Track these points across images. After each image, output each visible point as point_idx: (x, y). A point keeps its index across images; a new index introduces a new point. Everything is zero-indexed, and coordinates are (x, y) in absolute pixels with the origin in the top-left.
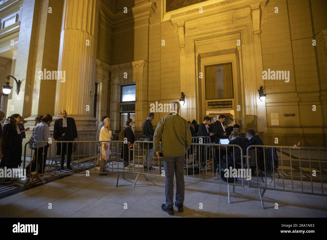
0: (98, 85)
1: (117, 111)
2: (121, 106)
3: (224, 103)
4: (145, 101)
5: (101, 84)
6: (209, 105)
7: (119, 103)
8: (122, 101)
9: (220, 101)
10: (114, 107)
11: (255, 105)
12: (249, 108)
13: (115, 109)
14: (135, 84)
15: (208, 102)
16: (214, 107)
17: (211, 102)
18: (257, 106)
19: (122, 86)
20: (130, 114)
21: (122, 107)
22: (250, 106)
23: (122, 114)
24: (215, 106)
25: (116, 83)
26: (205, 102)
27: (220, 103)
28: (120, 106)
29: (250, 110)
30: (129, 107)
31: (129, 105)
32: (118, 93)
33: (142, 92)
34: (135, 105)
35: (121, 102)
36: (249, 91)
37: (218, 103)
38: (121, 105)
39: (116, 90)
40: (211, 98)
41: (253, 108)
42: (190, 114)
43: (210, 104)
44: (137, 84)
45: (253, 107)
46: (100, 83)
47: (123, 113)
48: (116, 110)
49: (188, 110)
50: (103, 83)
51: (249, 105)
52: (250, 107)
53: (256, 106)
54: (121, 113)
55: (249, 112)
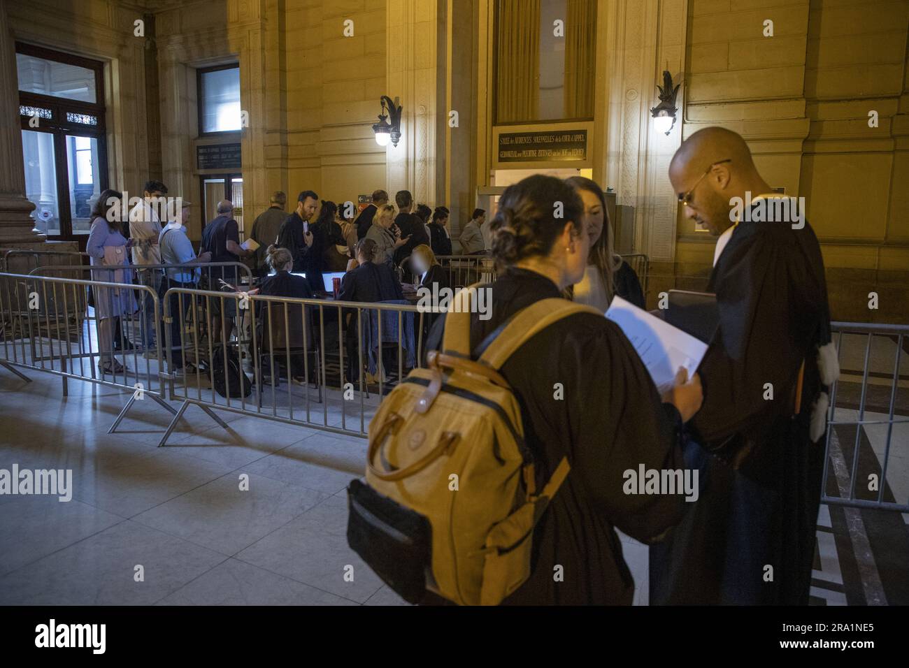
0: (107, 68)
1: (185, 171)
2: (201, 151)
3: (557, 140)
4: (274, 131)
5: (115, 63)
6: (503, 148)
7: (195, 139)
8: (204, 132)
9: (542, 131)
10: (175, 155)
11: (643, 150)
12: (621, 163)
13: (179, 164)
14: (236, 65)
15: (502, 136)
16: (520, 155)
17: (513, 136)
18: (649, 153)
19: (200, 73)
20: (233, 180)
21: (204, 154)
22: (622, 156)
23: (206, 181)
24: (524, 152)
25: (174, 58)
26: (488, 136)
27: (544, 139)
28: (198, 151)
29: (623, 170)
30: (225, 153)
31: (224, 146)
32: (185, 99)
33: (260, 95)
34: (239, 145)
35: (202, 134)
36: (626, 93)
37: (537, 140)
38: (198, 148)
39: (176, 87)
40: (514, 119)
41: (637, 163)
42: (417, 182)
43: (506, 141)
44: (242, 61)
45: (636, 157)
46: (110, 61)
47: (209, 177)
48: (181, 167)
49: (411, 168)
50: (123, 61)
51: (621, 150)
52: (626, 158)
53: (644, 154)
54: (202, 178)
55: (620, 178)
